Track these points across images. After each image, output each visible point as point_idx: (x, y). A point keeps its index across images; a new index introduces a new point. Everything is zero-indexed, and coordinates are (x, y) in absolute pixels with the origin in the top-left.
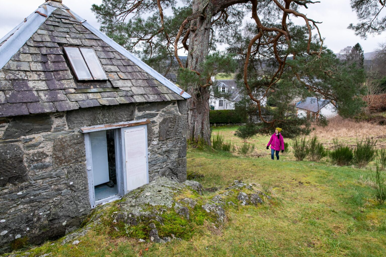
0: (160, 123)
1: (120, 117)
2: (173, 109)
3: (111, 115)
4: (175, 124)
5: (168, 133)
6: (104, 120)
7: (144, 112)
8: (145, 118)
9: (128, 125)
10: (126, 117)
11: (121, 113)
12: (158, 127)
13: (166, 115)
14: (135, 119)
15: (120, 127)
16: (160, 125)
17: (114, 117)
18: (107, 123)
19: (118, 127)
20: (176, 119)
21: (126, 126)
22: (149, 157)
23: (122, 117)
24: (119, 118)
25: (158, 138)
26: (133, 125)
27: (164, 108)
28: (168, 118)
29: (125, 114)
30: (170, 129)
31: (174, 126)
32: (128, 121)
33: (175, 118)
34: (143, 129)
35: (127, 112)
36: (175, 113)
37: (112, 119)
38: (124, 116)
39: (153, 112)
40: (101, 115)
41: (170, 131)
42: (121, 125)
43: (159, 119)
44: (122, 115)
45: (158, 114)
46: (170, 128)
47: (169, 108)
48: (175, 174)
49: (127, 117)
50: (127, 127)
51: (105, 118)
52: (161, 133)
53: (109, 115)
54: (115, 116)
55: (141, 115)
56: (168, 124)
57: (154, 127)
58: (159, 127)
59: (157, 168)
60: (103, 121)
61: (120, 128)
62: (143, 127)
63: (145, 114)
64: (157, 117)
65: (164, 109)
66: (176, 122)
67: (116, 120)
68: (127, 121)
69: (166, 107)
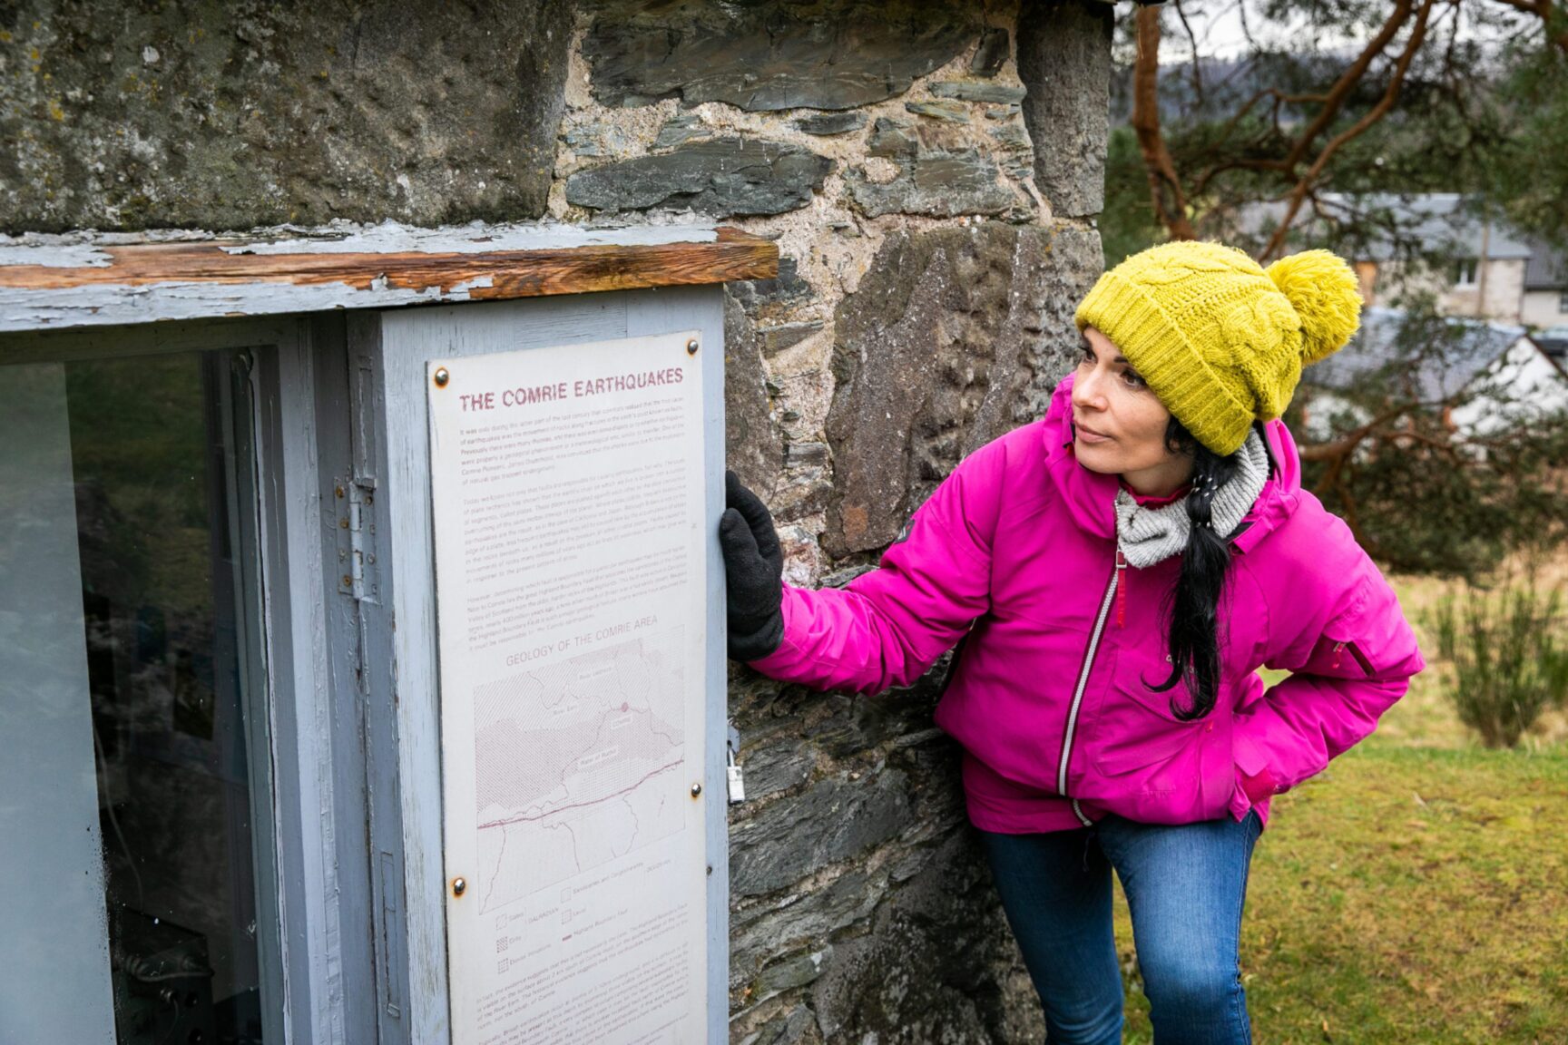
0: (847, 302)
1: (358, 130)
2: (977, 129)
3: (209, 78)
4: (996, 331)
5: (923, 449)
6: (95, 153)
7: (672, 106)
8: (681, 200)
9: (485, 281)
10: (435, 145)
11: (363, 68)
12: (817, 352)
13: (916, 201)
14: (558, 204)
15: (378, 294)
16: (841, 328)
17: (254, 127)
18: (141, 219)
19: (338, 295)
20: (1003, 269)
21: (460, 292)
22: (738, 793)
23: (378, 148)
24: (342, 157)
25: (819, 524)
26: (556, 279)
27: (892, 92)
28: (933, 241)
29: (430, 104)
30: (952, 403)
31: (989, 355)
32: (477, 228)
33: (997, 252)
34: (680, 358)
35: (458, 72)
36: (1003, 183)
37: (219, 156)
38: (409, 132)
39: (778, 131)
40: (32, 57)
41: (950, 425)
42: (389, 268)
43: (836, 249)
44: (376, 98)
45: (825, 166)
46: (950, 378)
47: (944, 106)
48: (969, 994)
49: (453, 160)
50: (482, 303)
51: (117, 112)
52: (854, 450)
53: (181, 82)
54: (274, 111)
55: (635, 151)
56: (927, 326)
57: (785, 358)
58: (842, 368)
59: (797, 930)
60: (74, 173)
61: (373, 317)
62: (680, 341)
63: (689, 150)
64: (823, 208)
65: (895, 109)
66: (1003, 306)
67: (288, 175)
68: (455, 216)
69: (918, 92)
